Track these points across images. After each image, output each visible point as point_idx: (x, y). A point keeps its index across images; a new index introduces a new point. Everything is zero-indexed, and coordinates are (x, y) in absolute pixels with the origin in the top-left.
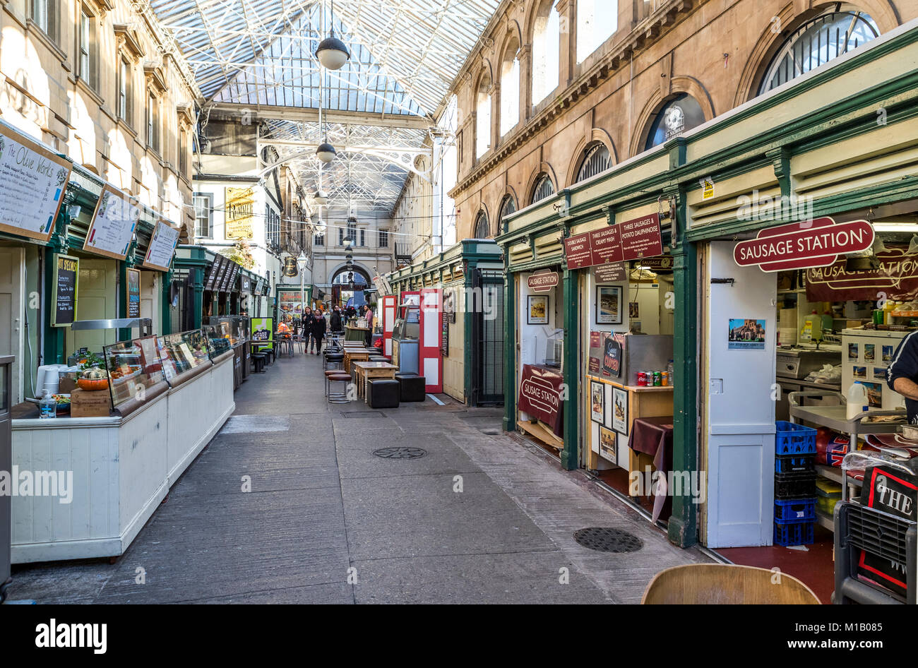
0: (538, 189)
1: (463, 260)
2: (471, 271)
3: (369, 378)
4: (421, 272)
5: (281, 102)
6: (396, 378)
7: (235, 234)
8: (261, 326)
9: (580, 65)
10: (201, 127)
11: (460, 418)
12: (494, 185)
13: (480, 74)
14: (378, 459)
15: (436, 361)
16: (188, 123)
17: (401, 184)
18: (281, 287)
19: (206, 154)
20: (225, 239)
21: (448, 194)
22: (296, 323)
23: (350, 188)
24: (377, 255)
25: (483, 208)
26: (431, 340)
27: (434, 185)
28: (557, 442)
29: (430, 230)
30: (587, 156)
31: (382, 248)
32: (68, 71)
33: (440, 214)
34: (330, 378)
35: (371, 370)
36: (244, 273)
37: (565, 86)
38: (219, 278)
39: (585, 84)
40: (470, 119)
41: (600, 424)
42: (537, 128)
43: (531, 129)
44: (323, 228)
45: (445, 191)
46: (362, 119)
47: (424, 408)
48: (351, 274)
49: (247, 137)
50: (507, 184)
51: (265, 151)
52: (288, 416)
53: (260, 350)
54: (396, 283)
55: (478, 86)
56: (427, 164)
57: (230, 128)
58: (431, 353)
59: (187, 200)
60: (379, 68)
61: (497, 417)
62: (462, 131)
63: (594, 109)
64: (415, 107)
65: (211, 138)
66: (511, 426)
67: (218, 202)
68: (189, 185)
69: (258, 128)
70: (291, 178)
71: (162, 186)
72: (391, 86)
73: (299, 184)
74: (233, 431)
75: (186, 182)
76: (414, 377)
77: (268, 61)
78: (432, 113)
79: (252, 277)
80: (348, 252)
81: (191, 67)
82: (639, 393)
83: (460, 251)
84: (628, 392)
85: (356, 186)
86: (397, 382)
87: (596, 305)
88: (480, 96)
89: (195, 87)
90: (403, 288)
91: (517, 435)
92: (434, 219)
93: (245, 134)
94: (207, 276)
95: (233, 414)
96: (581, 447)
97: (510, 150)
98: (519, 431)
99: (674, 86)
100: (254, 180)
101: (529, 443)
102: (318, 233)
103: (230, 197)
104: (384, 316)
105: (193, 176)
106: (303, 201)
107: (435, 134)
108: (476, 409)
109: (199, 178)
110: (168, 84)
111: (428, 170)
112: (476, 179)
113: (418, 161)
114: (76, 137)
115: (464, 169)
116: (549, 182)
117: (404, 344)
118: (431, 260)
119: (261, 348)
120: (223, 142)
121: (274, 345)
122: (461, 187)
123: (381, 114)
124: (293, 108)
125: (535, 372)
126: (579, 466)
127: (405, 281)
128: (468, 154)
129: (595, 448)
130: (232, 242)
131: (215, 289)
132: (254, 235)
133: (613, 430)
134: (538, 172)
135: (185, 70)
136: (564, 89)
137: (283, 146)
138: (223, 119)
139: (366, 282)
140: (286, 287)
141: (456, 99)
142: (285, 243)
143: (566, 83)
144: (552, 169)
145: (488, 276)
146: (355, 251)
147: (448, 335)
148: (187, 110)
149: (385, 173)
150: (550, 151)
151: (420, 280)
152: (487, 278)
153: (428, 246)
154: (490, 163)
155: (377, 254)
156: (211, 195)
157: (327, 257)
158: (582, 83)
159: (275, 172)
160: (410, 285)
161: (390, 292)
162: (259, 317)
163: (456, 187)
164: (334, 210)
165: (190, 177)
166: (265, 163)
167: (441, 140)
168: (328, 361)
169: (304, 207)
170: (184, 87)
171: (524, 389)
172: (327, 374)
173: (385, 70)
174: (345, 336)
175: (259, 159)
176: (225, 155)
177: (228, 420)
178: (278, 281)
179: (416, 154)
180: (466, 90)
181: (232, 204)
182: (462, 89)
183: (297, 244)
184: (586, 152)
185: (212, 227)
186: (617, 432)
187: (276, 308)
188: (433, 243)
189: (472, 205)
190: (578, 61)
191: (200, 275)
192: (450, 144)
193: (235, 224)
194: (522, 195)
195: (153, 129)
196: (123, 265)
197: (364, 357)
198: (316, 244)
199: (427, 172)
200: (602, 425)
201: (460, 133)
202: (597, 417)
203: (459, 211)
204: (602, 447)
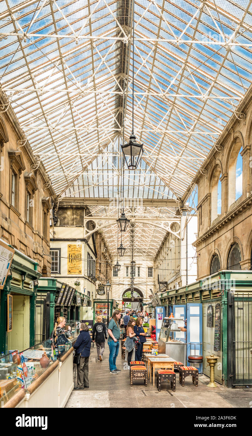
4: (184, 293)
5: (97, 196)
7: (72, 271)
10: (54, 211)
12: (224, 237)
13: (214, 169)
16: (48, 209)
18: (96, 301)
19: (57, 226)
20: (67, 274)
21: (193, 244)
24: (146, 282)
25: (216, 252)
31: (149, 278)
33: (186, 257)
36: (78, 294)
40: (206, 198)
45: (189, 243)
50: (234, 236)
51: (88, 223)
55: (212, 177)
57: (70, 211)
62: (201, 206)
64: (171, 194)
67: (63, 253)
68: (48, 244)
69: (84, 211)
75: (47, 242)
77: (90, 172)
78: (181, 197)
79: (82, 296)
90: (170, 302)
92: (182, 260)
93: (78, 214)
94: (57, 297)
95: (73, 391)
100: (82, 240)
103: (69, 250)
105: (50, 239)
107: (182, 210)
109: (53, 240)
110: (37, 187)
112: (211, 234)
113: (173, 226)
115: (203, 229)
122: (202, 240)
123: (152, 199)
124: (103, 198)
127: (172, 298)
128: (205, 220)
131: (62, 305)
132: (82, 271)
137: (98, 220)
138: (66, 206)
139: (141, 297)
140: (99, 301)
141: (197, 186)
142: (98, 275)
148: (47, 201)
151: (183, 298)
156: (59, 250)
159: (93, 235)
163: (198, 240)
166: (88, 231)
167: (187, 213)
175: (85, 228)
176: (67, 227)
178: (94, 298)
179: (171, 222)
181: (71, 254)
182: (202, 181)
183: (104, 276)
185: (60, 267)
187: (94, 313)
189: (209, 251)
191: (53, 296)
192: (193, 215)
193: (72, 265)
194: (244, 243)
195: (29, 212)
198: (114, 276)
199: (178, 232)
201: (199, 207)
203: (199, 255)
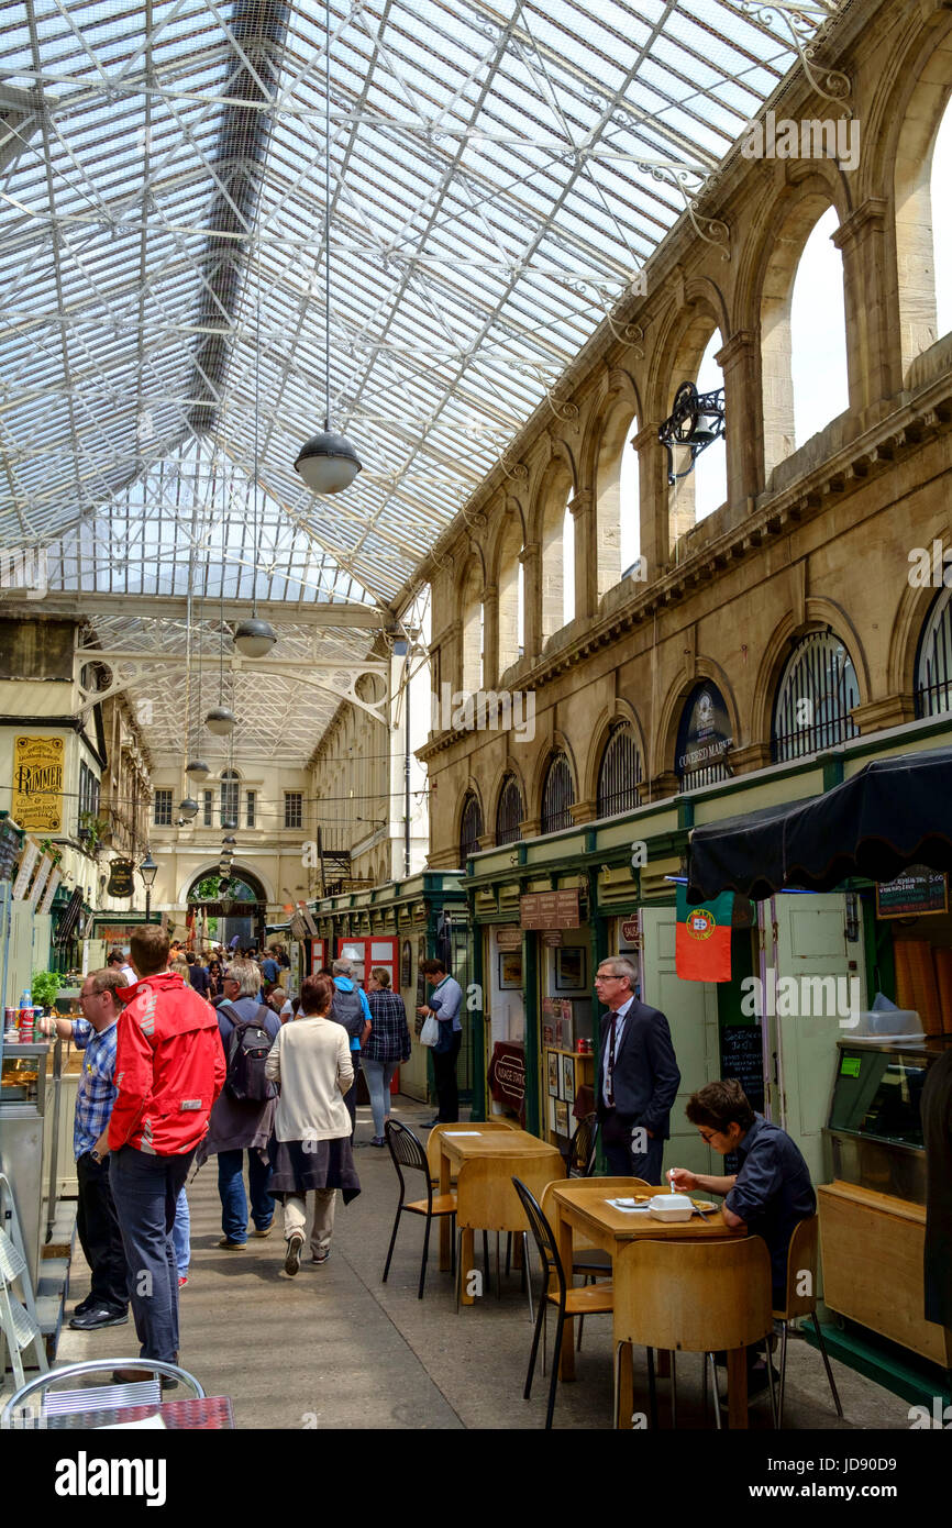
0: (552, 772)
1: (424, 900)
4: (367, 906)
7: (28, 822)
9: (603, 598)
12: (489, 747)
13: (466, 562)
18: (101, 917)
21: (416, 753)
24: (279, 844)
25: (474, 787)
27: (392, 729)
29: (385, 809)
30: (612, 734)
31: (291, 830)
33: (404, 791)
37: (582, 627)
39: (604, 636)
40: (452, 633)
41: (555, 1099)
42: (549, 678)
43: (539, 678)
45: (412, 750)
49: (56, 649)
50: (507, 754)
54: (326, 920)
55: (464, 580)
56: (380, 692)
57: (28, 631)
62: (439, 648)
63: (617, 670)
69: (77, 631)
78: (391, 601)
82: (583, 1059)
83: (419, 886)
84: (573, 1059)
87: (556, 968)
90: (337, 927)
93: (54, 641)
99: (700, 668)
100: (65, 724)
103: (21, 753)
107: (393, 636)
111: (382, 705)
112: (461, 738)
113: (364, 685)
116: (566, 764)
118: (382, 891)
120: (14, 656)
122: (438, 746)
124: (142, 597)
127: (342, 916)
129: (553, 1126)
132: (63, 823)
134: (550, 745)
136: (580, 631)
137: (120, 661)
139: (256, 898)
141: (430, 590)
143: (584, 622)
144: (569, 743)
145: (459, 922)
146: (236, 838)
150: (566, 716)
151: (366, 919)
153: (383, 838)
155: (281, 842)
157: (179, 850)
160: (351, 925)
163: (429, 745)
166: (86, 693)
171: (497, 1073)
175: (75, 685)
176: (16, 679)
179: (361, 672)
180: (446, 581)
181: (25, 767)
182: (440, 580)
184: (612, 728)
186: (568, 1103)
188: (392, 834)
189: (456, 779)
190: (599, 589)
193: (29, 804)
194: (529, 778)
199: (380, 704)
200: (557, 1098)
201: (436, 651)
202: (553, 1091)
203: (435, 786)
204: (558, 1123)
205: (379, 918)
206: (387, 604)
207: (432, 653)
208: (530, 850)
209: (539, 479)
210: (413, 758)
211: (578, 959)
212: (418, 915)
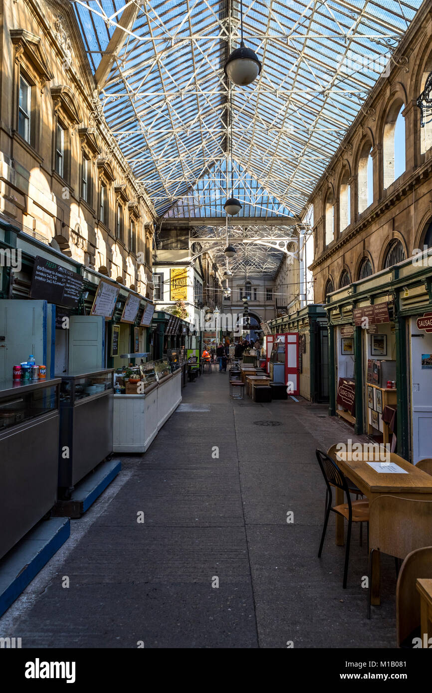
0: (363, 267)
1: (309, 317)
2: (313, 323)
3: (254, 385)
4: (287, 321)
5: (203, 215)
6: (270, 386)
7: (176, 297)
8: (193, 354)
9: (386, 190)
10: (157, 234)
11: (307, 409)
12: (336, 262)
13: (327, 192)
14: (256, 425)
15: (295, 376)
16: (150, 233)
17: (280, 259)
19: (160, 249)
20: (170, 300)
21: (308, 268)
22: (212, 352)
23: (247, 262)
24: (265, 306)
25: (330, 278)
26: (292, 363)
27: (300, 261)
28: (353, 420)
29: (298, 290)
30: (390, 248)
31: (269, 301)
32: (95, 218)
33: (305, 281)
34: (232, 385)
35: (256, 380)
36: (184, 323)
37: (377, 204)
38: (171, 328)
39: (387, 204)
40: (321, 220)
41: (372, 409)
42: (361, 229)
43: (357, 229)
44: (229, 292)
45: (307, 267)
46: (253, 222)
47: (286, 403)
48: (248, 319)
49: (183, 238)
50: (344, 263)
51: (194, 245)
52: (209, 405)
53: (192, 368)
54: (274, 327)
55: (326, 200)
56: (296, 248)
57: (173, 233)
58: (292, 371)
59: (149, 278)
60: (263, 190)
61: (326, 408)
62: (316, 228)
63: (393, 219)
64: (287, 212)
65: (162, 240)
66: (333, 413)
67: (166, 277)
68: (150, 269)
69: (190, 232)
70: (209, 259)
71: (137, 272)
72: (271, 201)
73: (214, 262)
74: (182, 411)
75: (149, 267)
76: (282, 385)
77: (196, 193)
78: (299, 214)
79: (187, 325)
80: (246, 305)
81: (152, 201)
82: (387, 392)
83: (306, 311)
84: (382, 391)
85: (250, 261)
86: (270, 387)
87: (371, 345)
88: (328, 205)
89: (154, 212)
90: (277, 331)
91: (336, 418)
92: (301, 284)
93: (182, 236)
94: (166, 327)
95: (181, 403)
96: (365, 422)
97: (346, 242)
98: (337, 415)
100: (187, 264)
101: (341, 422)
102: (226, 295)
103: (173, 274)
104: (266, 347)
105: (153, 263)
106: (217, 273)
107: (300, 228)
108: (317, 404)
109: (156, 264)
110: (140, 214)
111: (296, 252)
112: (325, 259)
113: (290, 246)
114: (99, 253)
115: (318, 252)
116: (369, 263)
117: (276, 366)
118: (293, 315)
119: (192, 367)
120: (169, 242)
121: (200, 366)
122: (317, 264)
123: (265, 217)
124: (211, 218)
125: (345, 382)
126: (364, 432)
127: (279, 326)
128: (321, 243)
129: (370, 423)
130: (174, 302)
131: (169, 334)
132: (187, 297)
133: (377, 412)
134: (362, 256)
135: (149, 203)
136: (375, 206)
137: (205, 242)
138: (169, 228)
139: (257, 323)
141: (313, 206)
142: (206, 301)
143: (377, 202)
144: (370, 255)
145: (324, 325)
146: (250, 303)
147: (302, 360)
148: (150, 226)
149: (270, 253)
150: (369, 243)
151: (287, 327)
152: (323, 327)
153: (297, 301)
154: (333, 250)
156: (162, 274)
157: (232, 308)
158: (386, 203)
159: (199, 257)
160: (282, 329)
161: (271, 333)
162: (191, 349)
163: (314, 264)
164: (237, 277)
165: (151, 264)
166: (194, 253)
167: (305, 231)
168: (232, 375)
169: (218, 276)
170: (148, 213)
171: (340, 392)
172: (231, 383)
173: (267, 190)
174: (243, 361)
175: (190, 251)
176: (170, 249)
177: (179, 405)
179: (288, 241)
180: (319, 201)
181: (175, 279)
182: (316, 201)
183: (213, 300)
184: (390, 245)
185: (163, 293)
186: (378, 413)
187: (201, 343)
188: (301, 299)
189: (324, 276)
190: (384, 187)
191: (163, 326)
192: (310, 235)
193: (176, 291)
194: (353, 271)
195: (133, 239)
196: (132, 326)
197: (254, 373)
198: (225, 301)
200: (373, 409)
201: (315, 229)
202: (371, 405)
203: (316, 279)
204: (373, 422)
205: (291, 326)
206: (297, 216)
207: (314, 230)
208: (358, 287)
209: (357, 148)
210: (307, 269)
211: (383, 340)
212: (306, 323)
